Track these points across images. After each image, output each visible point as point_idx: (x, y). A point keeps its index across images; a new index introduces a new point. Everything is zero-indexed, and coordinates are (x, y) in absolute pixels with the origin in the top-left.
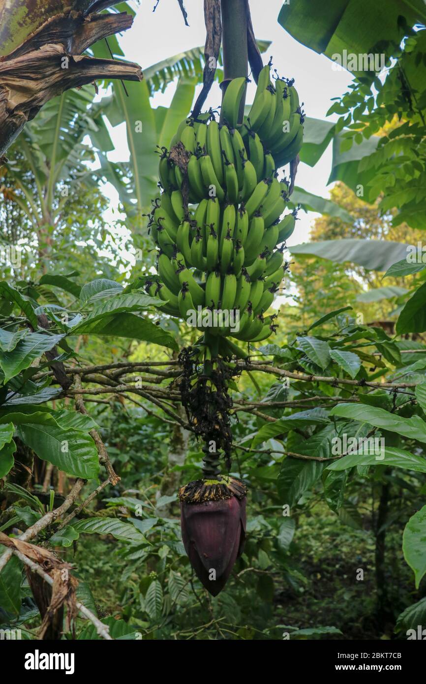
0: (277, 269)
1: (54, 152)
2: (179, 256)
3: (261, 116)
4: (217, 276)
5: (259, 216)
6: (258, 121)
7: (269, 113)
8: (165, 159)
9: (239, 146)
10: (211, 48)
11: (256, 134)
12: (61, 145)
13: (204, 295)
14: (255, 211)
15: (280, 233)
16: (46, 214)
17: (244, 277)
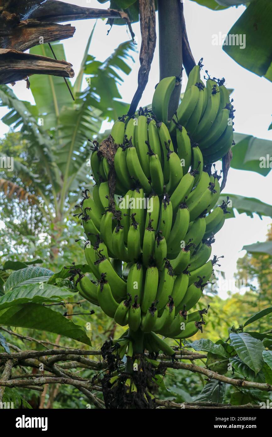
0: (205, 263)
1: (67, 168)
2: (102, 246)
3: (187, 110)
4: (138, 268)
5: (184, 207)
6: (185, 115)
7: (196, 107)
8: (96, 152)
9: (165, 138)
10: (146, 53)
11: (183, 128)
12: (73, 164)
13: (126, 287)
14: (181, 203)
15: (207, 226)
16: (59, 215)
17: (166, 270)
